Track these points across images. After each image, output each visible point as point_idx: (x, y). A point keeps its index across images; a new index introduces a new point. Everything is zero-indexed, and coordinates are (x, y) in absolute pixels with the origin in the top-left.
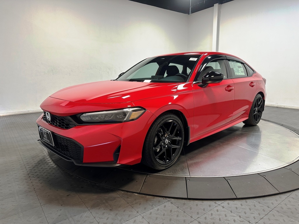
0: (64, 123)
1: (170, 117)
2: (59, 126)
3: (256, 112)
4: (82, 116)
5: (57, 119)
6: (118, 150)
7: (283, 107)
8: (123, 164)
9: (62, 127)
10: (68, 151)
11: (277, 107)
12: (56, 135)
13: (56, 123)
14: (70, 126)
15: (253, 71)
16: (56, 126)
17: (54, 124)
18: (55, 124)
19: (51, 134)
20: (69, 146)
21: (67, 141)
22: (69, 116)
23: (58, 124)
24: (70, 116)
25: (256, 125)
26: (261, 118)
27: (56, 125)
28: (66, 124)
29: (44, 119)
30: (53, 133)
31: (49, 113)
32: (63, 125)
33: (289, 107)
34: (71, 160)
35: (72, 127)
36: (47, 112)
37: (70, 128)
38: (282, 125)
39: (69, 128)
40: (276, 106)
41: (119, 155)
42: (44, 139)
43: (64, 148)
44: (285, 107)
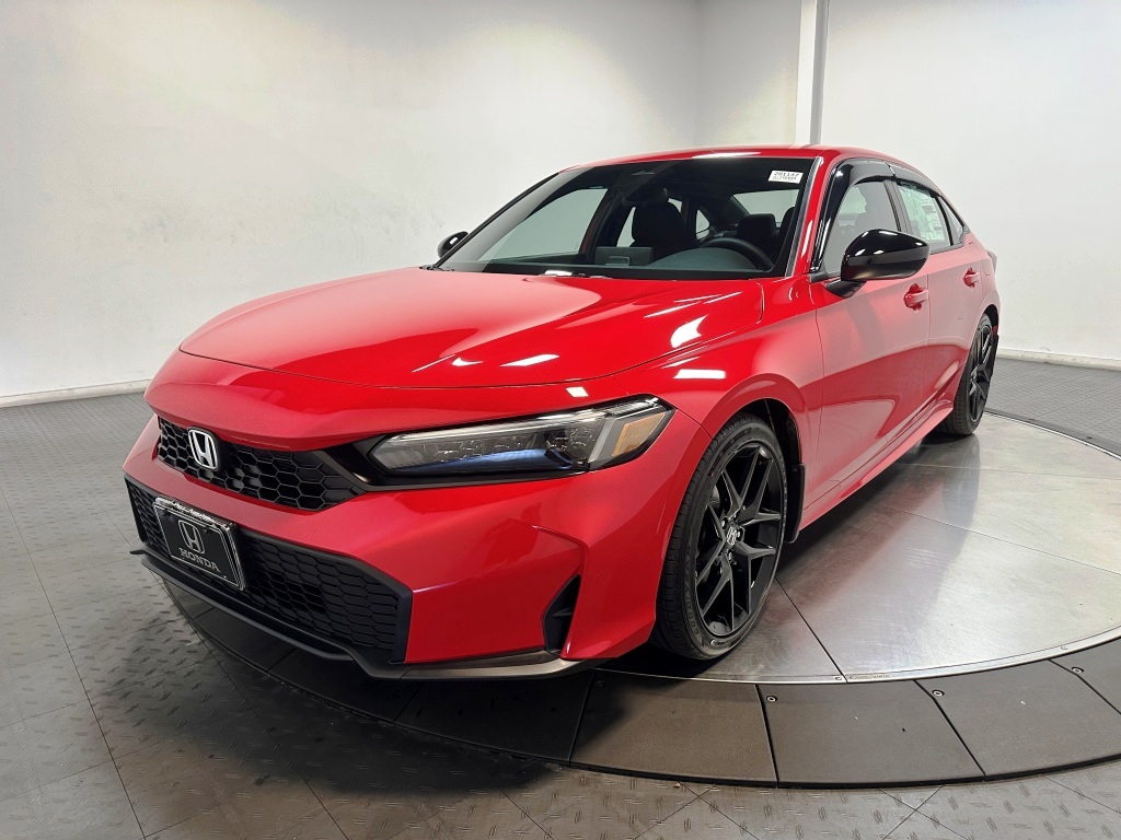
0: (296, 482)
1: (749, 430)
2: (265, 494)
3: (974, 387)
4: (384, 446)
5: (253, 462)
6: (569, 596)
7: (1069, 360)
8: (590, 660)
9: (281, 502)
10: (322, 611)
11: (1046, 363)
12: (252, 540)
13: (246, 481)
14: (330, 494)
15: (962, 224)
16: (248, 494)
17: (230, 484)
18: (239, 485)
19: (230, 537)
20: (326, 588)
21: (320, 566)
22: (324, 450)
23: (256, 482)
24: (330, 451)
25: (971, 434)
26: (986, 406)
27: (245, 492)
28: (303, 487)
29: (168, 461)
30: (238, 530)
31: (207, 437)
32: (284, 491)
33: (1093, 363)
34: (344, 653)
35: (339, 502)
36: (194, 432)
37: (329, 503)
38: (1089, 439)
39: (326, 507)
40: (1043, 357)
41: (570, 618)
42: (184, 553)
43: (301, 598)
44: (1079, 361)
